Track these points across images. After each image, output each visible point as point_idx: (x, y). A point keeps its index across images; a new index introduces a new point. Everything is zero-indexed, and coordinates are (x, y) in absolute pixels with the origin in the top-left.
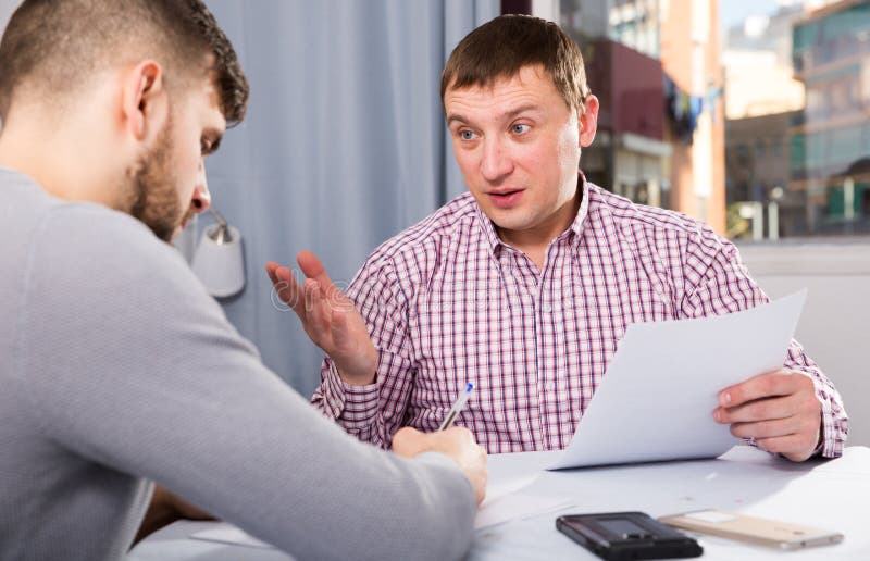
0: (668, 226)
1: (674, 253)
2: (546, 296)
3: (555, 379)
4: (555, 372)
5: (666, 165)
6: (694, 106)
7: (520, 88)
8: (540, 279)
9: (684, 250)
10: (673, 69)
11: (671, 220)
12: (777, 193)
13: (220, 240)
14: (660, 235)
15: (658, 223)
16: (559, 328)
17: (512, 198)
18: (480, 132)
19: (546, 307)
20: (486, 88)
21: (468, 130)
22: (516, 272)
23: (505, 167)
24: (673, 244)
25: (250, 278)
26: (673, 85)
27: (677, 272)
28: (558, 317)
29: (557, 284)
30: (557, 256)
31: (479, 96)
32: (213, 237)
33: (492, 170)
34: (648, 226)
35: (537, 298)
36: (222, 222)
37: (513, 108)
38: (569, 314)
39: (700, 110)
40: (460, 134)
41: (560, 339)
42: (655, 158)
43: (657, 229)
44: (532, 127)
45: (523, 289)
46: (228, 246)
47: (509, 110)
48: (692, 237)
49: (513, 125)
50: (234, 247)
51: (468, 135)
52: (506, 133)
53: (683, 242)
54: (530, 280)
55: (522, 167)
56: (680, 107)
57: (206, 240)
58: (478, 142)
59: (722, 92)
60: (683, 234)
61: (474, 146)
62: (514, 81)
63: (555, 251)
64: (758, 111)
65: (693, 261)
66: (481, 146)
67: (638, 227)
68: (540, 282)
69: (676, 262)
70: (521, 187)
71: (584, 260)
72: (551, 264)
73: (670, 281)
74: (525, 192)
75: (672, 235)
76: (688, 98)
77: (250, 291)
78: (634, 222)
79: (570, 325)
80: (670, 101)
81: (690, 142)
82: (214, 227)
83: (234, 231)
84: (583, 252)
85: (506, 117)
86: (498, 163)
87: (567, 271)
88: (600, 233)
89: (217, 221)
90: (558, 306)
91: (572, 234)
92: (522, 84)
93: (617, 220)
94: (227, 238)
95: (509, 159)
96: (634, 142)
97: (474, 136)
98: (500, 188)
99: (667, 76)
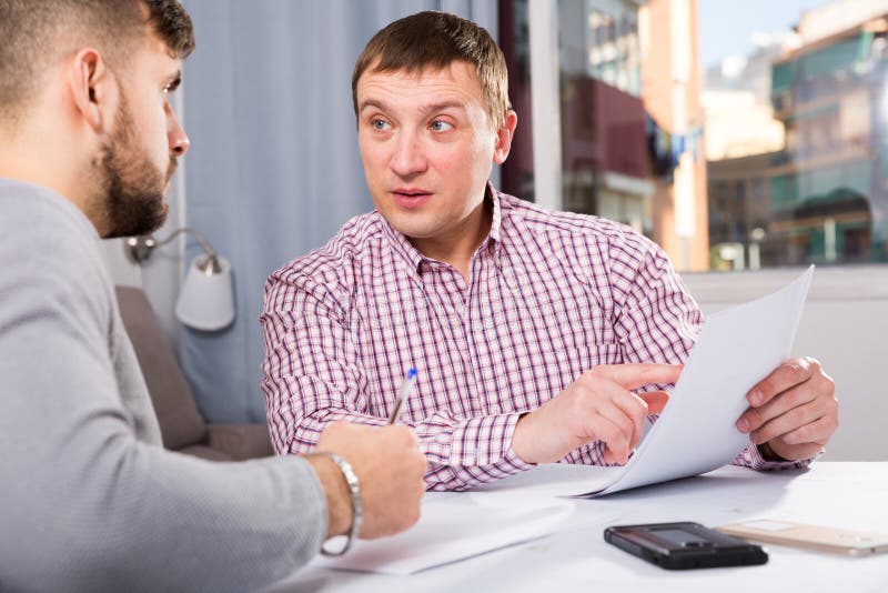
0: (585, 231)
1: (596, 260)
2: (475, 314)
3: (499, 402)
4: (498, 394)
5: (648, 205)
6: (676, 145)
7: (449, 82)
8: (467, 293)
9: (605, 257)
10: (654, 107)
11: (587, 224)
12: (758, 234)
13: (209, 271)
14: (579, 242)
15: (573, 229)
16: (494, 346)
17: (418, 199)
18: (395, 123)
19: (477, 326)
20: (413, 75)
21: (382, 119)
22: (440, 289)
23: (419, 164)
24: (593, 250)
25: (240, 312)
26: (654, 123)
27: (602, 281)
28: (491, 334)
29: (484, 300)
30: (481, 270)
31: (404, 83)
32: (202, 268)
33: (404, 165)
34: (565, 233)
35: (465, 318)
36: (211, 252)
37: (439, 101)
38: (503, 330)
39: (682, 150)
40: (372, 124)
41: (497, 358)
42: (638, 197)
43: (575, 235)
44: (454, 126)
45: (450, 309)
46: (217, 277)
47: (434, 103)
48: (612, 240)
49: (432, 120)
50: (224, 277)
51: (379, 124)
52: (425, 129)
53: (604, 247)
54: (457, 298)
55: (436, 169)
56: (662, 144)
57: (194, 271)
58: (392, 134)
59: (701, 133)
60: (602, 239)
61: (387, 137)
62: (443, 74)
63: (478, 265)
64: (738, 152)
65: (619, 268)
66: (394, 138)
67: (554, 235)
68: (468, 299)
69: (599, 270)
70: (429, 190)
71: (507, 271)
72: (477, 279)
73: (595, 291)
74: (434, 196)
75: (591, 240)
76: (669, 136)
77: (240, 325)
78: (549, 228)
79: (506, 342)
80: (651, 140)
81: (672, 182)
82: (203, 258)
83: (223, 262)
84: (505, 262)
85: (430, 110)
86: (413, 158)
87: (493, 283)
88: (517, 241)
89: (205, 251)
90: (489, 323)
91: (492, 242)
92: (452, 79)
93: (530, 225)
94: (217, 269)
95: (423, 157)
96: (616, 181)
97: (386, 127)
98: (408, 187)
99: (648, 115)
